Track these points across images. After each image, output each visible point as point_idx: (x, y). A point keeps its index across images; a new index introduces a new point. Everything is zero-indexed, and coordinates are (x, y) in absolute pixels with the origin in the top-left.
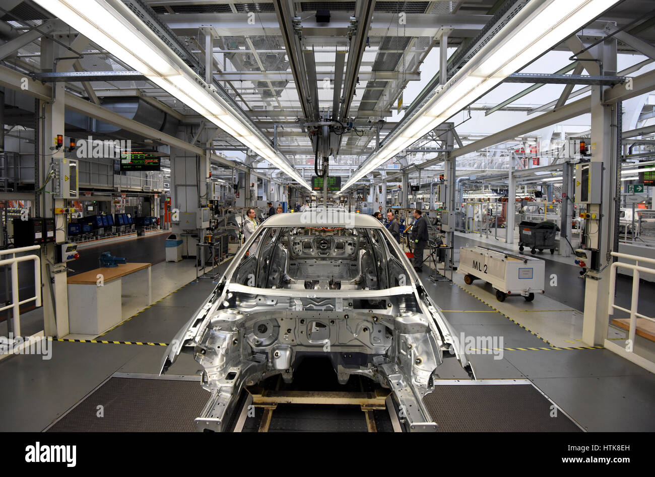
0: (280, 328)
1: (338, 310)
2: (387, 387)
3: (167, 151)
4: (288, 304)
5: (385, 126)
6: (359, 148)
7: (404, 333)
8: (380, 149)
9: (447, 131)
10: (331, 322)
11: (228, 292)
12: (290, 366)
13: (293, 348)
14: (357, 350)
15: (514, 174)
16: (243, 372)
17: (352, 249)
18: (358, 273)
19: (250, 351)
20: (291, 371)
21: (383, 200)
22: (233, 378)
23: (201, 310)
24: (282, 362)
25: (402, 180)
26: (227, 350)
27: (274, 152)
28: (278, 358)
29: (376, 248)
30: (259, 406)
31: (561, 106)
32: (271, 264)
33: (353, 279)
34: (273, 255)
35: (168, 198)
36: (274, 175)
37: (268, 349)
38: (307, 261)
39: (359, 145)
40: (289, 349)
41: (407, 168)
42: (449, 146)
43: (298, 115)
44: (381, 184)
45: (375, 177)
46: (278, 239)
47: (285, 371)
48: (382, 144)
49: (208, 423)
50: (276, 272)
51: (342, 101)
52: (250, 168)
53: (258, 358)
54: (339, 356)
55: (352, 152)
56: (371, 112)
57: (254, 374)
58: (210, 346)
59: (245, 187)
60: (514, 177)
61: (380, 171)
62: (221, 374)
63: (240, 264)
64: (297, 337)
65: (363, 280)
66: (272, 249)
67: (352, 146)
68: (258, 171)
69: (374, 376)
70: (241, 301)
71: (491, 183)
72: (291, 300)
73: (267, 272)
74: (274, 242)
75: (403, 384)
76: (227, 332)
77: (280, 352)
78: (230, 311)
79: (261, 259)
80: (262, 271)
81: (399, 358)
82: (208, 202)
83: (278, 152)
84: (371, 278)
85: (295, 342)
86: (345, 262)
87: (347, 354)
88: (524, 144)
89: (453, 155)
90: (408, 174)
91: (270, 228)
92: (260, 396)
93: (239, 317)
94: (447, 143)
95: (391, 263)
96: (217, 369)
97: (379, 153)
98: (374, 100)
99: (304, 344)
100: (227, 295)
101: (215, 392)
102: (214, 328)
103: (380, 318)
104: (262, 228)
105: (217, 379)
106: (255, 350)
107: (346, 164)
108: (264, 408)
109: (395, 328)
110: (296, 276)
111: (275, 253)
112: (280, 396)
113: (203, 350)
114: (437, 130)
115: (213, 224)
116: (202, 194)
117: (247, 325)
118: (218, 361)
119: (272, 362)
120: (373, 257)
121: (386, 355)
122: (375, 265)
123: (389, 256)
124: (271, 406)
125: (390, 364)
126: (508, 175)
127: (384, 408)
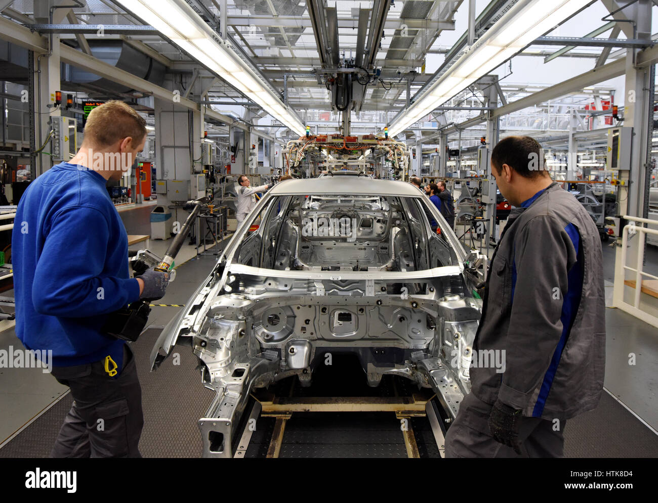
0: (296, 319)
1: (367, 295)
2: (429, 386)
3: (151, 103)
4: (306, 290)
5: (417, 78)
6: (387, 101)
7: (450, 321)
8: (412, 106)
9: (490, 85)
10: (360, 310)
11: (229, 274)
12: (309, 365)
13: (312, 343)
14: (390, 344)
15: (576, 136)
16: (252, 370)
17: (381, 227)
18: (390, 257)
19: (258, 348)
20: (309, 371)
21: (417, 166)
22: (242, 375)
23: (197, 296)
24: (299, 359)
25: (440, 143)
26: (232, 343)
27: (285, 108)
28: (294, 355)
29: (413, 225)
30: (269, 415)
31: (601, 65)
32: (278, 245)
33: (383, 264)
34: (281, 234)
35: (141, 162)
36: (278, 135)
37: (280, 345)
38: (323, 242)
39: (387, 98)
40: (308, 344)
41: (446, 128)
42: (492, 103)
43: (313, 64)
44: (415, 147)
45: (408, 137)
46: (286, 214)
47: (302, 370)
48: (413, 100)
49: (214, 424)
50: (285, 255)
51: (366, 51)
52: (250, 126)
53: (268, 355)
54: (369, 353)
55: (379, 107)
56: (400, 61)
57: (265, 374)
58: (211, 338)
59: (244, 150)
60: (575, 140)
61: (413, 131)
62: (226, 371)
63: (243, 242)
64: (317, 330)
65: (397, 265)
66: (279, 226)
67: (378, 99)
68: (259, 128)
69: (412, 375)
70: (246, 286)
71: (552, 147)
72: (309, 283)
73: (273, 256)
74: (281, 218)
75: (448, 381)
76: (232, 321)
77: (297, 349)
78: (234, 296)
79: (267, 238)
80: (267, 254)
81: (443, 351)
82: (203, 167)
83: (289, 108)
84: (406, 262)
85: (315, 336)
86: (373, 244)
87: (379, 349)
88: (595, 97)
89: (496, 114)
90: (447, 135)
91: (278, 196)
92: (270, 403)
93: (246, 303)
94: (489, 100)
95: (433, 242)
96: (221, 364)
97: (410, 110)
98: (405, 48)
99: (326, 337)
100: (229, 279)
101: (220, 392)
102: (215, 317)
103: (420, 303)
104: (270, 197)
105: (221, 376)
106: (264, 347)
107: (371, 121)
108: (275, 418)
109: (438, 315)
110: (310, 261)
111: (283, 231)
112: (296, 403)
113: (204, 341)
114: (479, 84)
115: (210, 194)
116: (195, 158)
117: (255, 313)
118: (222, 355)
119: (286, 361)
120: (410, 236)
121: (427, 350)
122: (412, 247)
123: (430, 234)
124: (284, 415)
125: (432, 359)
126: (567, 137)
127: (424, 415)
